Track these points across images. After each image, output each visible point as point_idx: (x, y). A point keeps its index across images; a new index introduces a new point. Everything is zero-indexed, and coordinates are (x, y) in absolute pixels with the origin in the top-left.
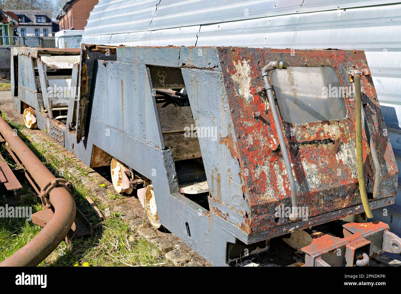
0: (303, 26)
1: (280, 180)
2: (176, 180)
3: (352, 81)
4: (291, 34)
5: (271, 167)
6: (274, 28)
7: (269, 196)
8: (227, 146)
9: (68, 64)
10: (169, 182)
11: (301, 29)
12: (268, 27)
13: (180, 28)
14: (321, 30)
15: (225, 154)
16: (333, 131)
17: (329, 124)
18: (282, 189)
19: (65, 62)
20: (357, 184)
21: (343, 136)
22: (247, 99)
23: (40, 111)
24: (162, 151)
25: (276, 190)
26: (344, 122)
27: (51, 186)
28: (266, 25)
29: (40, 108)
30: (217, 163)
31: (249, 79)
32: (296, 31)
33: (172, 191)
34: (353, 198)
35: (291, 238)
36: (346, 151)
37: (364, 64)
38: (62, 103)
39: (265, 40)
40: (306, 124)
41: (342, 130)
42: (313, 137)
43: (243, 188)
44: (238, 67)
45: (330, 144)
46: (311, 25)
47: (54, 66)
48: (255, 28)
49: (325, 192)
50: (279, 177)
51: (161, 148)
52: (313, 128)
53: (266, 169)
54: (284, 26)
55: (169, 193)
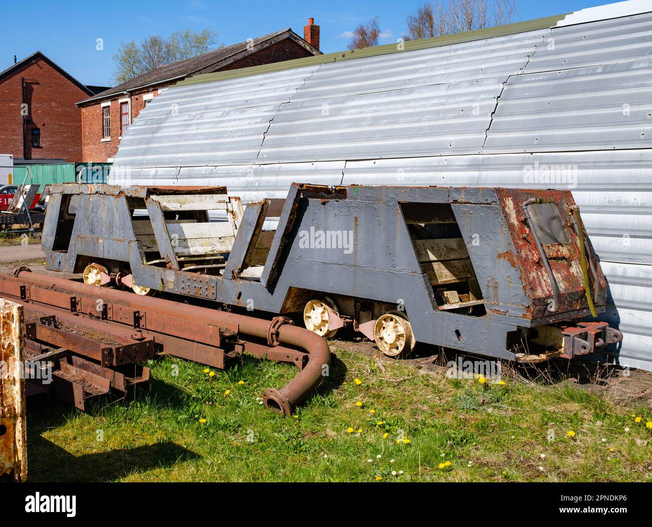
0: (489, 167)
1: (543, 284)
2: (435, 299)
3: (570, 214)
4: (475, 174)
5: (537, 273)
6: (454, 168)
7: (539, 293)
8: (506, 259)
9: (179, 205)
10: (431, 300)
11: (487, 170)
12: (444, 166)
13: (312, 163)
14: (509, 171)
15: (503, 266)
16: (564, 251)
17: (562, 246)
18: (545, 289)
19: (176, 202)
20: (584, 291)
21: (571, 255)
22: (516, 225)
23: (143, 264)
24: (421, 275)
25: (543, 290)
26: (570, 245)
27: (279, 323)
28: (442, 164)
29: (142, 260)
30: (493, 274)
31: (514, 211)
32: (480, 171)
33: (435, 308)
34: (582, 304)
35: (539, 337)
36: (574, 266)
37: (573, 202)
38: (180, 252)
39: (443, 179)
40: (550, 245)
41: (569, 250)
42: (555, 255)
43: (524, 288)
44: (507, 202)
45: (564, 261)
46: (498, 167)
47: (166, 207)
48: (429, 166)
49: (569, 294)
50: (542, 281)
51: (420, 272)
52: (554, 248)
53: (534, 274)
54: (465, 165)
55: (432, 310)
